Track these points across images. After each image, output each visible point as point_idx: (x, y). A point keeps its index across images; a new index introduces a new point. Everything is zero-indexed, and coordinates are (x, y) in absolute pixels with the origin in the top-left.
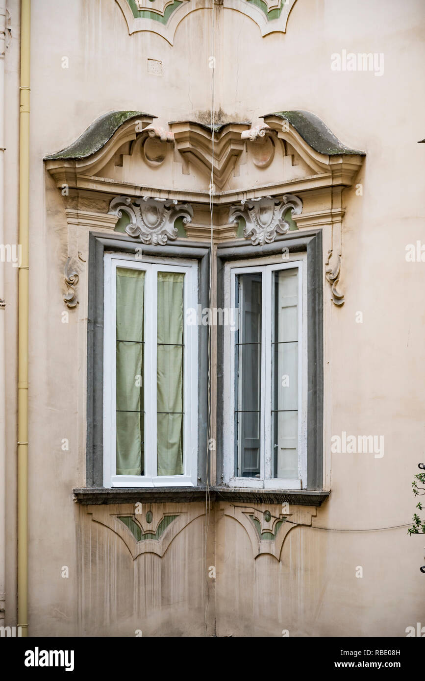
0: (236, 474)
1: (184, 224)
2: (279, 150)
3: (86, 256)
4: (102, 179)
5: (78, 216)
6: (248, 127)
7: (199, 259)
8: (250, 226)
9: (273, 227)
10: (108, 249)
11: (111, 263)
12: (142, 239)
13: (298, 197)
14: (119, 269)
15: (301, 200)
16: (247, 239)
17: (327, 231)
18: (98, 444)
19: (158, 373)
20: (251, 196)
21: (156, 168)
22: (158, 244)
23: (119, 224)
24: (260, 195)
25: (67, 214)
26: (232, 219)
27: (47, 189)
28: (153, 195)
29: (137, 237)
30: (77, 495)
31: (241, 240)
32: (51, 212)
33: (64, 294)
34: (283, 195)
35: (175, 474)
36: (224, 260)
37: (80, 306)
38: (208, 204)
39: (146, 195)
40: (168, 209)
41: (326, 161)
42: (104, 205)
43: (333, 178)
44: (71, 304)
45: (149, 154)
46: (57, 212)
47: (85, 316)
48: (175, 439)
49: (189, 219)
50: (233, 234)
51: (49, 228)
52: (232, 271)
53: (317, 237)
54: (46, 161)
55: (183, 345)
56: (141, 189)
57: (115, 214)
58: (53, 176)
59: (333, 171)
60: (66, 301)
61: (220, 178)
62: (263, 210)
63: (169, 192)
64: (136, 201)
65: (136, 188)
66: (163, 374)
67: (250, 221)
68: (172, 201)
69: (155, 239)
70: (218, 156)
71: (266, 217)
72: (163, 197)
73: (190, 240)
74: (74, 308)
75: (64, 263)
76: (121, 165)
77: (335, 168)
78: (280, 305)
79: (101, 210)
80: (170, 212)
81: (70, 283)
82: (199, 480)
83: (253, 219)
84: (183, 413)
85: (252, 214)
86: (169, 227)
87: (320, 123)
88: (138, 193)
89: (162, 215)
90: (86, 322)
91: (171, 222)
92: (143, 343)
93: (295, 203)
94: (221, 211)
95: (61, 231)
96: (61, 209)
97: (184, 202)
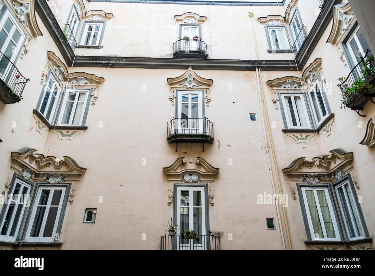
0: (351, 237)
1: (321, 179)
2: (337, 158)
3: (296, 188)
4: (296, 172)
5: (292, 180)
6: (329, 156)
7: (327, 186)
8: (336, 177)
9: (341, 176)
10: (301, 186)
11: (303, 190)
12: (310, 183)
13: (343, 167)
14: (305, 190)
15: (344, 167)
16: (337, 180)
17: (351, 172)
18: (308, 230)
19: (322, 213)
20: (334, 170)
21: (310, 168)
22: (315, 184)
23: (303, 181)
24: (335, 169)
25: (290, 180)
26: (333, 176)
27: (284, 176)
28: (310, 174)
29: (309, 183)
30: (305, 242)
31: (336, 180)
32: (286, 180)
33: (292, 196)
34: (339, 167)
35: (334, 237)
36: (334, 186)
37: (297, 199)
38: (325, 174)
39: (308, 174)
40: (316, 176)
41: (343, 156)
42: (299, 177)
43: (347, 159)
44: (295, 198)
45: (308, 166)
46: (287, 180)
47: (299, 201)
48: (331, 229)
49: (322, 178)
50: (334, 180)
51: (286, 183)
52: (336, 188)
53: (349, 174)
54: (282, 170)
55: (328, 206)
56: (307, 173)
57: (302, 179)
58: (284, 173)
59: (346, 158)
60: (293, 198)
61: (327, 168)
62: (338, 172)
63: (314, 173)
64: (306, 176)
65: (305, 173)
66: (324, 213)
67: (336, 176)
68: (315, 174)
69: (313, 183)
70: (325, 164)
71: (339, 174)
72: (313, 174)
73: (324, 183)
74: (296, 199)
75: (291, 190)
76: (301, 169)
77: (346, 157)
78: (348, 193)
79: (298, 178)
80: (316, 177)
81: (293, 194)
82: (341, 239)
83: (337, 175)
84: (332, 222)
85: (336, 174)
86: (317, 180)
87: (342, 149)
88: (306, 174)
89: (315, 178)
90: (299, 202)
91: (317, 179)
92: (316, 206)
93: (343, 169)
94: (329, 175)
95: (289, 184)
96: (288, 179)
97: (319, 174)
